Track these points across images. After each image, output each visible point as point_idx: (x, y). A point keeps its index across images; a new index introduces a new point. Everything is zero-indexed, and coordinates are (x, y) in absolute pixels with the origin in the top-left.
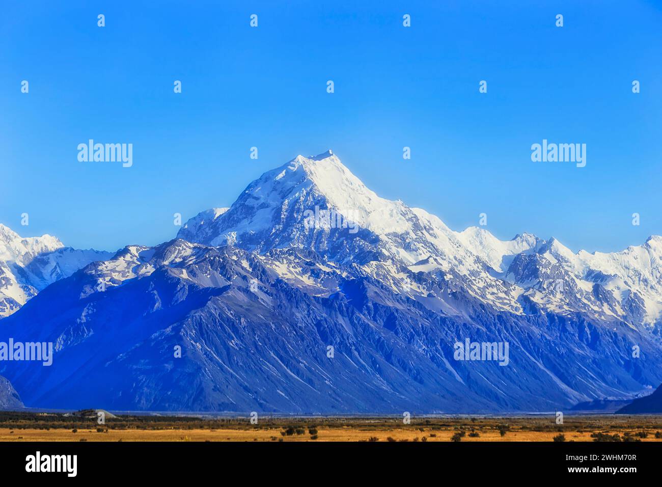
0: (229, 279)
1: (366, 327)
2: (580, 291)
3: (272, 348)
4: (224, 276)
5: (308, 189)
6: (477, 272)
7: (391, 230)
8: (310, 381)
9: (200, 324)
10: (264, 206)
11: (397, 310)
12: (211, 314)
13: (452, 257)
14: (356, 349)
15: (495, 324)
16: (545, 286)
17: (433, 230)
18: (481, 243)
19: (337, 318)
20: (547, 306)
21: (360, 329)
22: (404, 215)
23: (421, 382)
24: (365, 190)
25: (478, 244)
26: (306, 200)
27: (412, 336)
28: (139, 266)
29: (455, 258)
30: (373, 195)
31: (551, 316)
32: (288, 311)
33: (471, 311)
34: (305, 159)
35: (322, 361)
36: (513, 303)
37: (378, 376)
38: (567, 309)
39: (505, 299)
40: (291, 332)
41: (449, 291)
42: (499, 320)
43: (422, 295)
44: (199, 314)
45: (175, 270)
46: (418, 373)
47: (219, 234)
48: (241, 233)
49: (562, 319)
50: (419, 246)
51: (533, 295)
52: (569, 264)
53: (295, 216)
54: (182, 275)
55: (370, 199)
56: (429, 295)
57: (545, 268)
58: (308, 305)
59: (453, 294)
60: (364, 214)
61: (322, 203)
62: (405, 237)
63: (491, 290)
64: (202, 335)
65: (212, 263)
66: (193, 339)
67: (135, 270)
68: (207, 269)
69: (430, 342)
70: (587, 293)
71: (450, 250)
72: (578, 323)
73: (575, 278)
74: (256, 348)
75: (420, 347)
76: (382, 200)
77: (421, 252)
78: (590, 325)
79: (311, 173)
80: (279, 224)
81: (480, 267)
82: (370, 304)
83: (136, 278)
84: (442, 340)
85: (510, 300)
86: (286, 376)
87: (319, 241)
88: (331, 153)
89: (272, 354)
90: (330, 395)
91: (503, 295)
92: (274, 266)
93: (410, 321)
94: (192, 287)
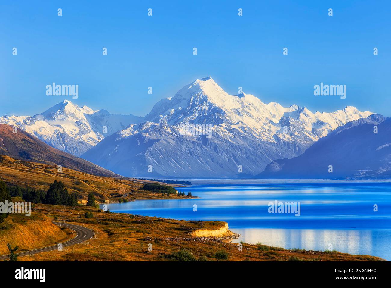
0: (161, 136)
1: (206, 150)
2: (307, 131)
3: (173, 158)
4: (160, 135)
5: (200, 93)
6: (266, 123)
7: (233, 108)
8: (184, 168)
9: (151, 151)
10: (184, 99)
11: (218, 144)
12: (154, 148)
13: (256, 118)
14: (201, 158)
15: (256, 147)
16: (291, 129)
17: (249, 107)
18: (276, 109)
19: (196, 147)
20: (283, 139)
21: (204, 151)
22: (238, 102)
23: (222, 167)
24: (224, 92)
25: (275, 109)
26: (200, 97)
27: (223, 152)
28: (134, 131)
29: (258, 118)
30: (226, 94)
31: (284, 142)
32: (180, 146)
33: (248, 143)
34: (200, 81)
35: (189, 162)
36: (271, 138)
37: (208, 166)
38: (291, 140)
39: (268, 136)
40: (179, 153)
41: (241, 136)
42: (258, 145)
43: (232, 137)
44: (151, 148)
45: (144, 134)
46: (222, 165)
47: (168, 110)
48: (176, 109)
49: (288, 144)
50: (243, 113)
51: (279, 135)
52: (310, 118)
53: (196, 103)
54: (147, 135)
55: (225, 96)
56: (235, 137)
57: (293, 122)
58: (186, 144)
59: (243, 137)
60: (222, 102)
61: (205, 99)
62: (238, 110)
63: (263, 133)
64: (151, 154)
65: (156, 131)
66: (148, 156)
67: (132, 132)
68: (155, 133)
69: (229, 154)
70: (309, 131)
71: (256, 115)
72: (294, 145)
73: (305, 126)
74: (168, 158)
75: (225, 157)
76: (230, 96)
77: (244, 116)
78: (298, 146)
79: (202, 86)
80: (190, 106)
81: (268, 122)
82: (209, 142)
83: (133, 135)
84: (233, 153)
85: (270, 136)
86: (177, 166)
87: (203, 113)
88: (210, 77)
89: (173, 160)
90: (190, 172)
91: (268, 135)
92: (179, 129)
93: (222, 148)
94: (149, 139)
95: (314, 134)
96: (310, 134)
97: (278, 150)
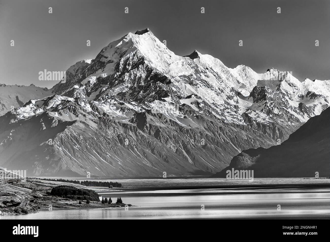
0: (77, 116)
1: (142, 136)
2: (291, 107)
3: (94, 149)
4: (75, 115)
5: (134, 52)
6: (232, 96)
7: (182, 74)
8: (111, 163)
9: (62, 139)
10: (110, 62)
11: (161, 128)
12: (67, 135)
13: (217, 88)
14: (136, 148)
15: (217, 131)
16: (268, 105)
17: (206, 73)
18: (246, 75)
19: (129, 132)
20: (257, 119)
21: (140, 137)
22: (190, 65)
23: (167, 162)
24: (168, 51)
25: (244, 75)
26: (133, 59)
27: (168, 139)
28: (36, 110)
29: (219, 89)
30: (172, 54)
31: (258, 124)
32: (105, 130)
33: (205, 125)
34: (134, 35)
35: (118, 154)
36: (239, 118)
37: (146, 159)
38: (268, 120)
39: (235, 115)
40: (104, 141)
41: (195, 115)
42: (220, 129)
43: (181, 117)
44: (61, 135)
45: (52, 113)
46: (167, 157)
47: (86, 78)
48: (98, 77)
49: (264, 126)
50: (198, 82)
51: (250, 113)
52: (297, 88)
53: (127, 67)
54: (55, 115)
55: (171, 56)
56: (185, 117)
57: (271, 94)
58: (114, 128)
59: (197, 116)
60: (167, 65)
61: (141, 61)
62: (190, 77)
63: (227, 110)
64: (62, 143)
65: (69, 109)
66: (58, 145)
67: (34, 112)
68: (67, 112)
69: (176, 142)
70: (295, 108)
71: (216, 84)
72: (273, 128)
73: (288, 100)
74: (87, 149)
75: (171, 145)
76: (178, 57)
77: (199, 86)
78: (279, 129)
79: (137, 42)
80: (118, 72)
81: (234, 94)
82: (148, 125)
83: (35, 115)
84: (183, 141)
85: (237, 116)
86: (100, 161)
87: (139, 82)
88: (148, 30)
89: (94, 152)
90: (120, 169)
91: (234, 113)
92: (102, 106)
93: (167, 132)
94: (60, 121)
95: (302, 112)
96: (296, 112)
97: (249, 136)
